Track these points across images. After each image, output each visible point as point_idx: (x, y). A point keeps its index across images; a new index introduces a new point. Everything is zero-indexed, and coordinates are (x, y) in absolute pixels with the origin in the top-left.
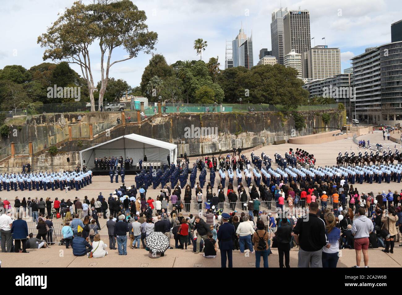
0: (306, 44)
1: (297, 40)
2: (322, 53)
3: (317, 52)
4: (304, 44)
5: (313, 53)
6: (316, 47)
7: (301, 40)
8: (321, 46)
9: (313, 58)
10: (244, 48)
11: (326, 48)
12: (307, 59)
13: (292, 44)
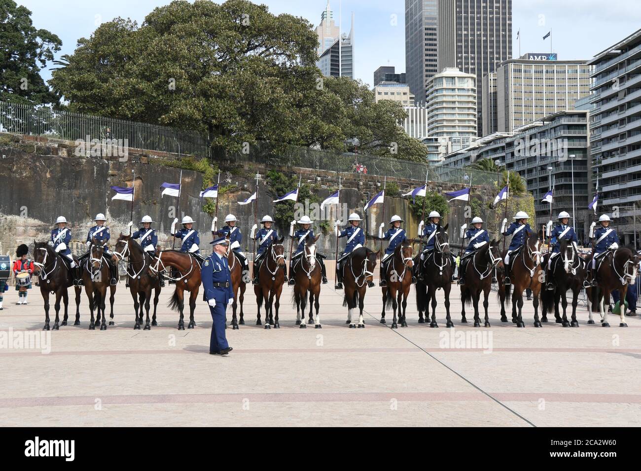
0: (498, 53)
1: (473, 41)
2: (538, 75)
3: (525, 71)
4: (492, 53)
5: (512, 74)
6: (523, 57)
7: (485, 41)
8: (538, 55)
9: (512, 88)
10: (329, 62)
11: (552, 59)
12: (495, 93)
13: (459, 51)
